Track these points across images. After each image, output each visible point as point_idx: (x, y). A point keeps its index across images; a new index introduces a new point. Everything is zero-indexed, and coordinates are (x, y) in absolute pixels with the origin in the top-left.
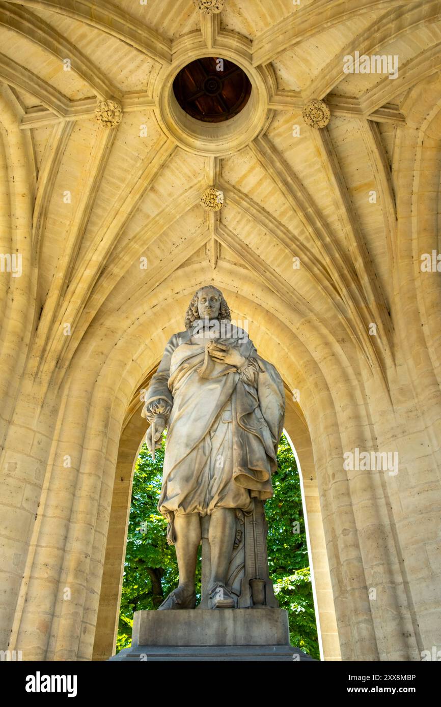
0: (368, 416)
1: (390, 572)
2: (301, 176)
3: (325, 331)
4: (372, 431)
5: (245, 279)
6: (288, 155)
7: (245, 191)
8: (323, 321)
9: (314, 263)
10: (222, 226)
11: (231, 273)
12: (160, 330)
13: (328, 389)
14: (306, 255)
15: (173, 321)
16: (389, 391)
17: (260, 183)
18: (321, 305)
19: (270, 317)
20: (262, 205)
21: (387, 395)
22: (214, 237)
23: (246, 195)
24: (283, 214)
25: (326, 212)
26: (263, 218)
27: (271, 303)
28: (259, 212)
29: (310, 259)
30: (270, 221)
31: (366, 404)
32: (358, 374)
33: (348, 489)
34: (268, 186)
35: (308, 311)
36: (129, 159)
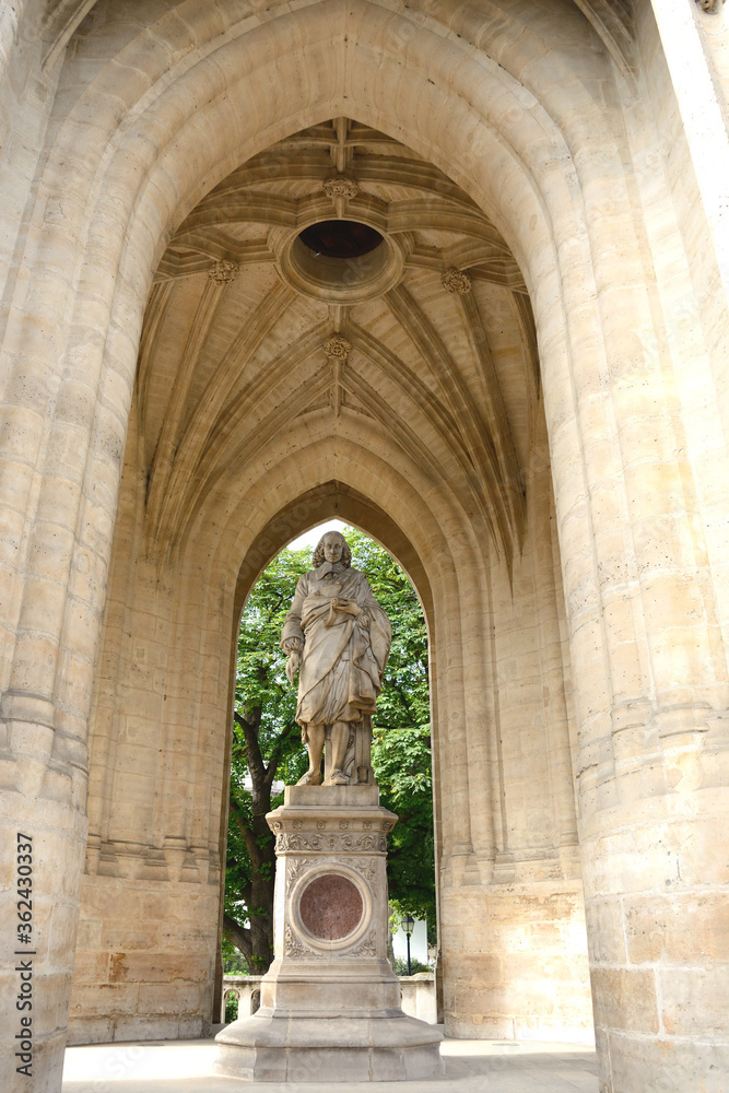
0: (490, 603)
1: (489, 752)
2: (440, 330)
3: (457, 504)
4: (492, 619)
5: (373, 431)
6: (426, 306)
7: (377, 335)
8: (457, 491)
9: (450, 428)
10: (348, 369)
11: (357, 422)
12: (274, 489)
13: (454, 571)
14: (442, 417)
15: (289, 478)
16: (511, 582)
17: (392, 330)
18: (455, 472)
19: (400, 480)
20: (395, 352)
21: (509, 586)
22: (337, 383)
23: (377, 342)
24: (419, 366)
25: (466, 373)
26: (395, 369)
27: (400, 463)
28: (392, 363)
29: (445, 422)
30: (403, 374)
31: (490, 591)
32: (486, 557)
33: (462, 675)
34: (401, 335)
35: (440, 477)
36: (242, 305)
